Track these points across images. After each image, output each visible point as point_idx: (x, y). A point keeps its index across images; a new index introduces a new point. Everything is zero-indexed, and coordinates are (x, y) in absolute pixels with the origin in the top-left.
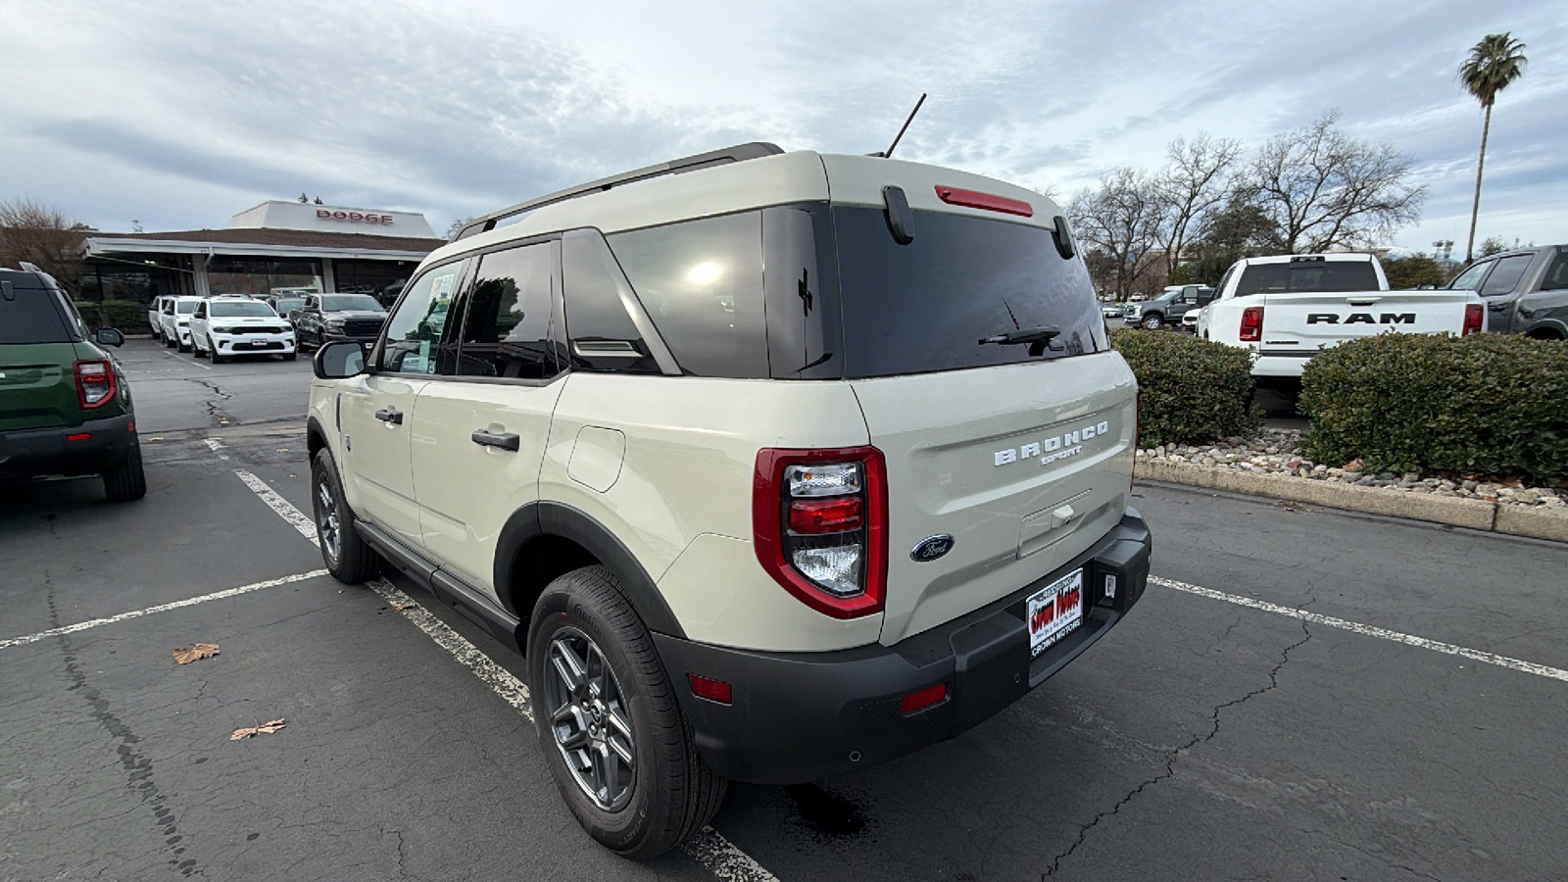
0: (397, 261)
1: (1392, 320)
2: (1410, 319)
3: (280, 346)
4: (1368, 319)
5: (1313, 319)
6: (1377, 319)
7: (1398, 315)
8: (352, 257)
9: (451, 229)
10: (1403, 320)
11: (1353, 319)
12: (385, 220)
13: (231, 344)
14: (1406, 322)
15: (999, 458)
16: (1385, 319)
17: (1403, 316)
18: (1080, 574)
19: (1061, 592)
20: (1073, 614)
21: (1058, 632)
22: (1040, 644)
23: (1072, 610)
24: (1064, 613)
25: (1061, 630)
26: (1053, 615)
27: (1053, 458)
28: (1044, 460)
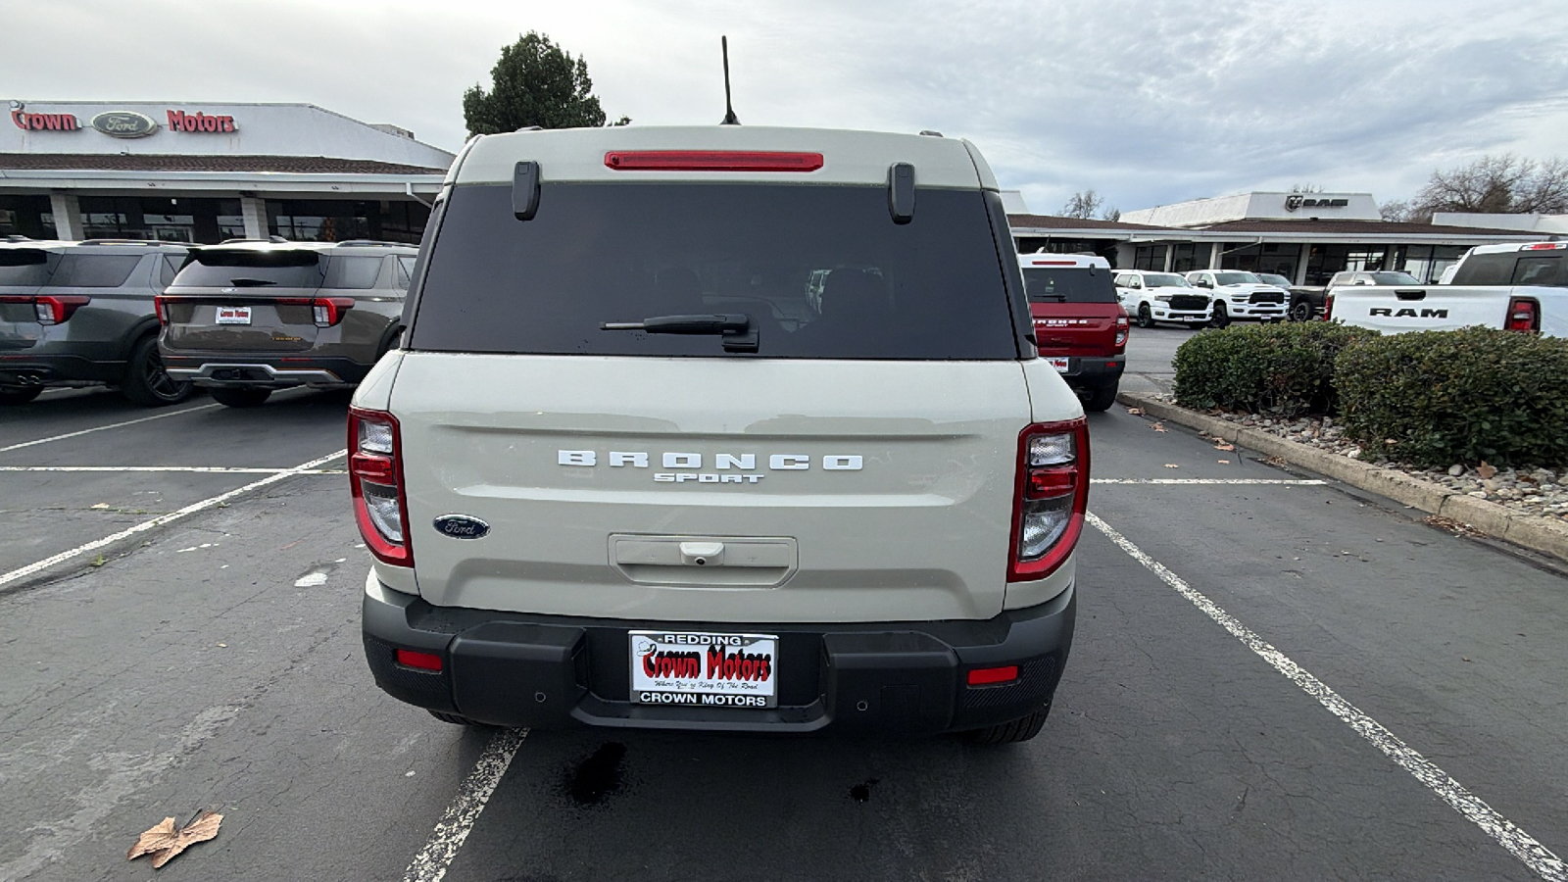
1: (1430, 315)
2: (1443, 314)
4: (1412, 313)
5: (1374, 312)
6: (1419, 313)
7: (1434, 311)
9: (1068, 203)
10: (1438, 315)
11: (1401, 313)
14: (1440, 316)
15: (565, 457)
16: (1425, 313)
17: (1438, 312)
18: (773, 643)
19: (718, 648)
20: (752, 687)
21: (708, 695)
22: (662, 693)
23: (754, 683)
24: (729, 678)
25: (715, 695)
26: (699, 671)
27: (680, 477)
28: (657, 476)
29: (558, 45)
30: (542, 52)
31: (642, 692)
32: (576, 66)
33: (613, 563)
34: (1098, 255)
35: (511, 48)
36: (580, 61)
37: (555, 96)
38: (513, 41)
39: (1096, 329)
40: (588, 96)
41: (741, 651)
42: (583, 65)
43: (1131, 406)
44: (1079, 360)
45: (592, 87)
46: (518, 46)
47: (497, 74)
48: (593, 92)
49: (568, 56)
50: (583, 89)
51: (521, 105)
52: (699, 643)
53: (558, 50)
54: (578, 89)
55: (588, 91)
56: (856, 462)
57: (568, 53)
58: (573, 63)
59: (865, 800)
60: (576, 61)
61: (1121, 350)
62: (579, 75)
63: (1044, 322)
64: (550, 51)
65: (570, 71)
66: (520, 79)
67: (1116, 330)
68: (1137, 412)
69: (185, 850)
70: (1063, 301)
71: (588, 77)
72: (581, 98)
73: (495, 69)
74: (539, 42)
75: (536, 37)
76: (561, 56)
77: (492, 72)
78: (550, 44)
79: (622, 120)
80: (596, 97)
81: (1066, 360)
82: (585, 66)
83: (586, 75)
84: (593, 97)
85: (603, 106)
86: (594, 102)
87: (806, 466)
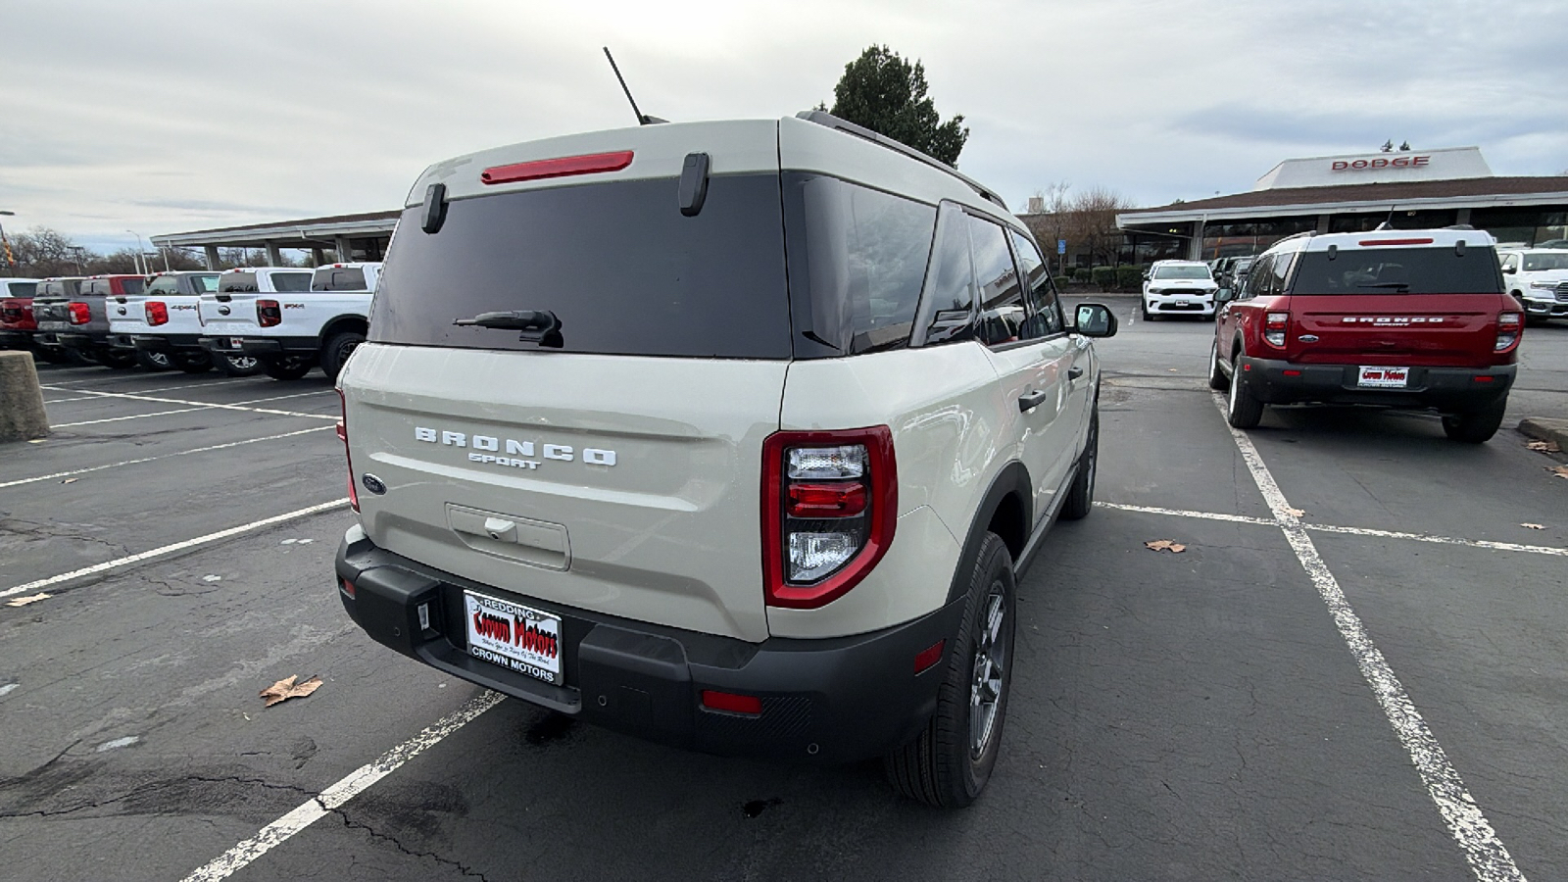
0: (1407, 212)
3: (1200, 307)
8: (1349, 211)
12: (1418, 163)
13: (1158, 304)
15: (419, 433)
18: (556, 622)
19: (521, 619)
20: (545, 661)
21: (515, 660)
22: (486, 650)
23: (544, 657)
24: (530, 649)
25: (520, 662)
26: (509, 637)
27: (485, 458)
28: (471, 455)
29: (897, 54)
30: (882, 61)
31: (473, 646)
32: (913, 72)
33: (451, 529)
34: (1477, 228)
35: (854, 64)
36: (918, 65)
37: (892, 104)
38: (855, 57)
39: (1460, 330)
40: (923, 99)
41: (536, 625)
42: (920, 69)
43: (1536, 439)
44: (1426, 371)
45: (928, 90)
46: (860, 60)
47: (840, 91)
48: (929, 94)
49: (906, 63)
50: (918, 93)
51: (858, 116)
52: (506, 611)
53: (898, 59)
54: (914, 93)
55: (923, 94)
56: (609, 457)
57: (906, 60)
58: (910, 69)
59: (753, 816)
60: (914, 66)
61: (1508, 357)
62: (916, 80)
63: (1371, 320)
64: (889, 61)
65: (906, 78)
66: (859, 90)
67: (1496, 330)
68: (1544, 448)
69: (287, 700)
70: (1406, 293)
71: (924, 80)
72: (916, 101)
73: (838, 86)
74: (879, 54)
75: (877, 49)
76: (899, 64)
77: (835, 90)
78: (890, 54)
79: (955, 119)
80: (930, 99)
81: (1405, 370)
82: (922, 70)
83: (922, 78)
84: (928, 100)
85: (935, 108)
86: (928, 104)
87: (570, 458)
